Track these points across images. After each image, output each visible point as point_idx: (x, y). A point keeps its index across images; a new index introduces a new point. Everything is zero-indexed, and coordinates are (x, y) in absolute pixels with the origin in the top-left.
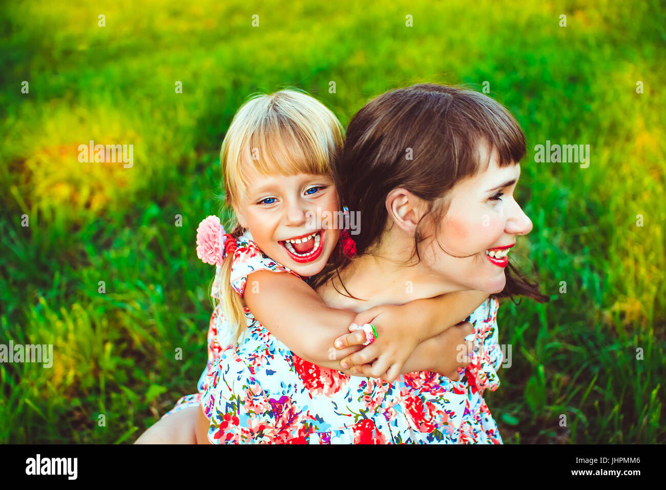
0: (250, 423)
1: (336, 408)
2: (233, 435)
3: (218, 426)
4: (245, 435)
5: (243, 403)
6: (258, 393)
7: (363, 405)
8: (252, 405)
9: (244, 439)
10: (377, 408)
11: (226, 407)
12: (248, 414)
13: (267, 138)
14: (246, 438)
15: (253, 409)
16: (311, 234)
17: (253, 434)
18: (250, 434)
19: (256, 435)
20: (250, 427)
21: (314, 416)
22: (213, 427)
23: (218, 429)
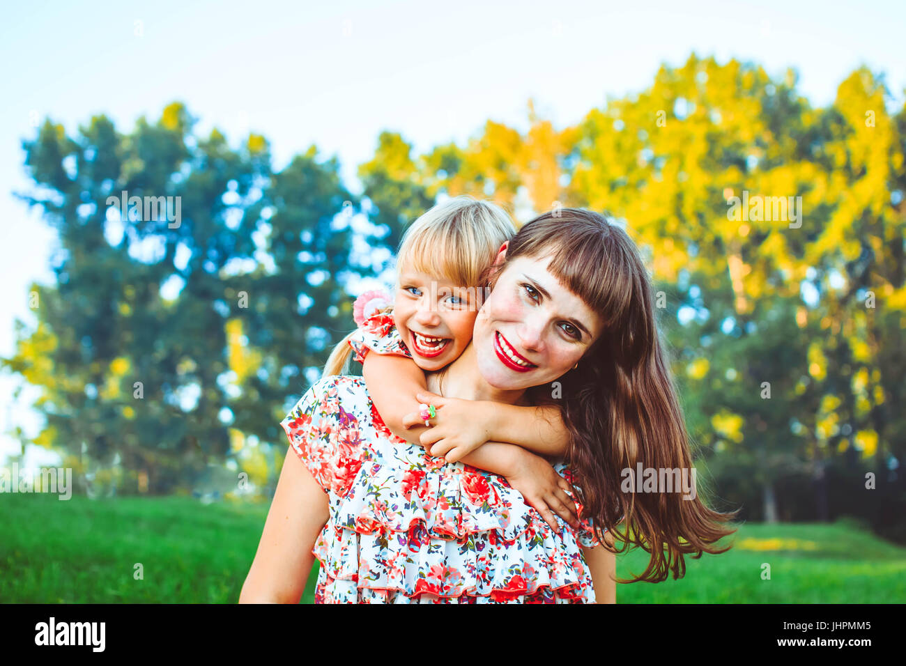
0: (321, 422)
1: (396, 454)
2: (303, 432)
3: (295, 419)
4: (314, 433)
5: (320, 404)
6: (333, 396)
7: (422, 461)
8: (326, 406)
9: (312, 437)
10: (435, 469)
11: (307, 409)
12: (321, 414)
13: (435, 236)
14: (314, 436)
15: (326, 411)
16: (437, 338)
17: (320, 434)
18: (319, 433)
19: (323, 435)
20: (319, 426)
21: (376, 451)
22: (290, 418)
23: (294, 421)
